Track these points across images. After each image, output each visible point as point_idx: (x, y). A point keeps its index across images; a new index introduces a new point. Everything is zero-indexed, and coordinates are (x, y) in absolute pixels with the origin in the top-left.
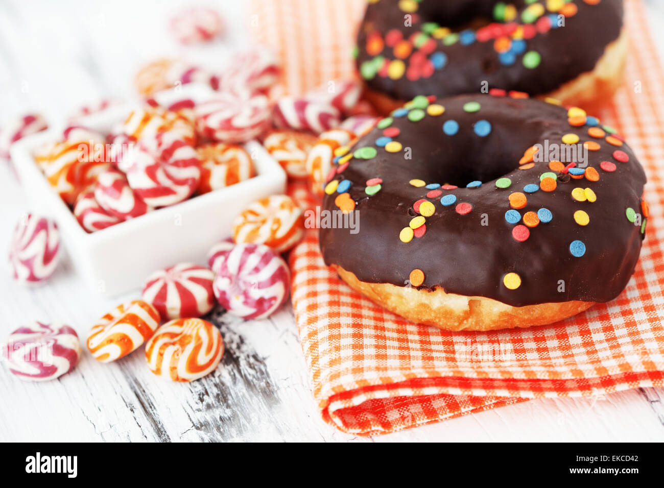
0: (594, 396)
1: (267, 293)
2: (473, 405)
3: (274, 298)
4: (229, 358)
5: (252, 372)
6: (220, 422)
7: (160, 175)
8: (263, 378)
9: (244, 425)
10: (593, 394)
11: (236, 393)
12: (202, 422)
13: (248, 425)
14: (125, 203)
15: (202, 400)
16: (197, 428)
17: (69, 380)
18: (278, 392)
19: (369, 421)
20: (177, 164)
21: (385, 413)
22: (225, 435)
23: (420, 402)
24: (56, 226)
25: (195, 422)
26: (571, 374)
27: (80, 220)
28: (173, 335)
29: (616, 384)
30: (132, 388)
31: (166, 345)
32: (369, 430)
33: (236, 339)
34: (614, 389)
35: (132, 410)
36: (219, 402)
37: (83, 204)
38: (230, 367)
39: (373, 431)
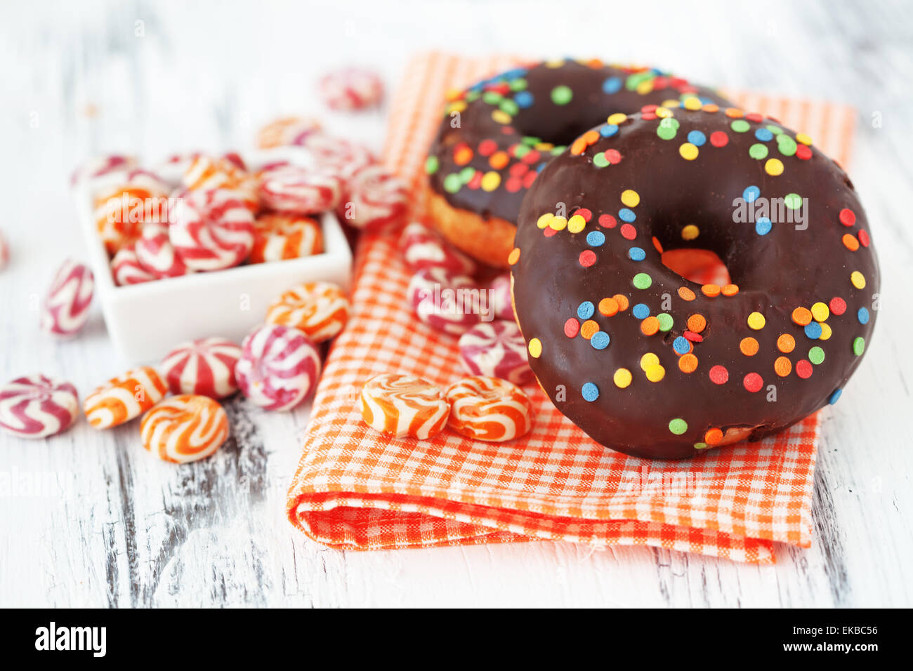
0: (593, 545)
1: (288, 384)
2: (463, 534)
3: (296, 391)
4: (232, 445)
5: (250, 464)
6: (193, 510)
7: (204, 235)
8: (258, 472)
9: (217, 517)
10: (592, 542)
11: (223, 484)
12: (175, 506)
13: (221, 518)
14: (163, 260)
15: (184, 484)
16: (168, 513)
17: (58, 443)
18: (268, 490)
19: (344, 533)
20: (227, 226)
21: (366, 528)
22: (193, 524)
23: (408, 523)
24: (92, 277)
25: (169, 505)
26: (567, 511)
27: (114, 273)
28: (175, 410)
29: (620, 537)
30: (119, 460)
31: (163, 419)
32: (341, 542)
33: (249, 427)
34: (616, 541)
35: (108, 483)
36: (202, 489)
37: (123, 255)
38: (228, 456)
39: (346, 545)
